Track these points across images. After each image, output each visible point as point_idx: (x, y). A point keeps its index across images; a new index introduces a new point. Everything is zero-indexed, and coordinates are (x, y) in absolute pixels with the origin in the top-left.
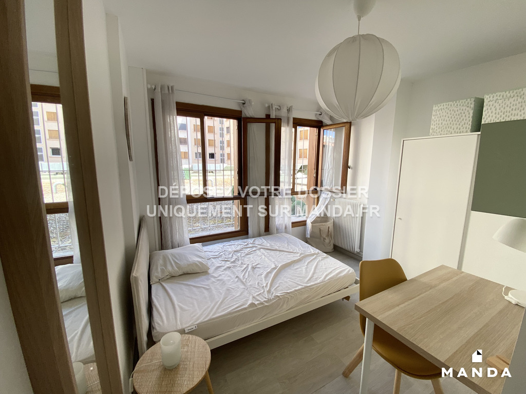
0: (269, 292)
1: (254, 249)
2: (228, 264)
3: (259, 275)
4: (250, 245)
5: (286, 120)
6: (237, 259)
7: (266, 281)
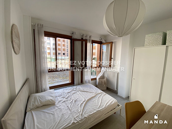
0: (82, 115)
1: (76, 91)
2: (64, 99)
3: (77, 105)
4: (75, 89)
5: (89, 41)
6: (68, 97)
7: (80, 108)
